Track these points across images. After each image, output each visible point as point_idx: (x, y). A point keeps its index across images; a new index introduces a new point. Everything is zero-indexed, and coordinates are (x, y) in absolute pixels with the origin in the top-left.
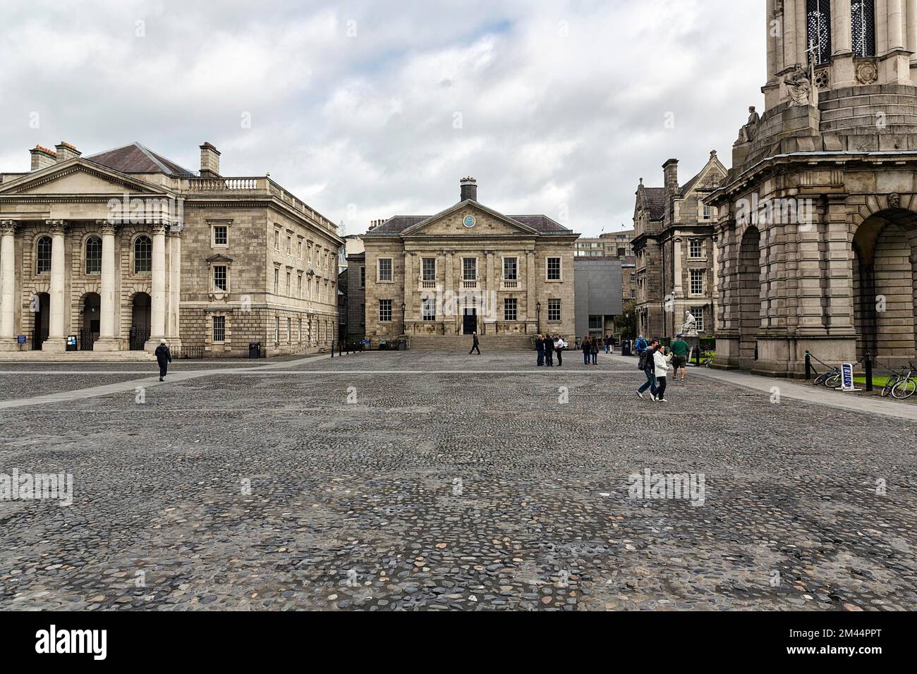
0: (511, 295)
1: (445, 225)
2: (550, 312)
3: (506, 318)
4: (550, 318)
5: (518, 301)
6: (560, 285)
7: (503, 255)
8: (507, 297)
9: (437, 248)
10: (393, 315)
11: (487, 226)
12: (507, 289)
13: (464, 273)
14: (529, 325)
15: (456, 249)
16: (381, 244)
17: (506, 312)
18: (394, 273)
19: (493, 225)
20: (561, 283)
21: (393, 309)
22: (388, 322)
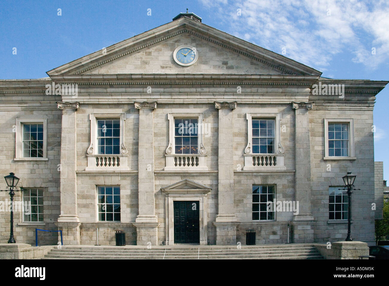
0: (265, 177)
1: (139, 63)
2: (331, 208)
3: (255, 216)
4: (331, 216)
5: (279, 188)
6: (349, 164)
7: (250, 113)
8: (258, 181)
9: (124, 99)
10: (46, 212)
11: (220, 64)
12: (257, 168)
13: (176, 143)
14: (300, 227)
15: (160, 101)
16: (24, 98)
17: (255, 207)
18: (48, 144)
19: (231, 63)
20: (352, 161)
21: (45, 203)
22: (38, 223)
